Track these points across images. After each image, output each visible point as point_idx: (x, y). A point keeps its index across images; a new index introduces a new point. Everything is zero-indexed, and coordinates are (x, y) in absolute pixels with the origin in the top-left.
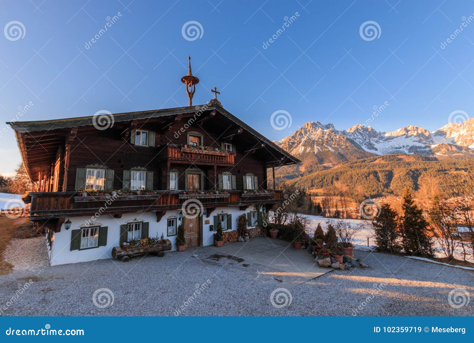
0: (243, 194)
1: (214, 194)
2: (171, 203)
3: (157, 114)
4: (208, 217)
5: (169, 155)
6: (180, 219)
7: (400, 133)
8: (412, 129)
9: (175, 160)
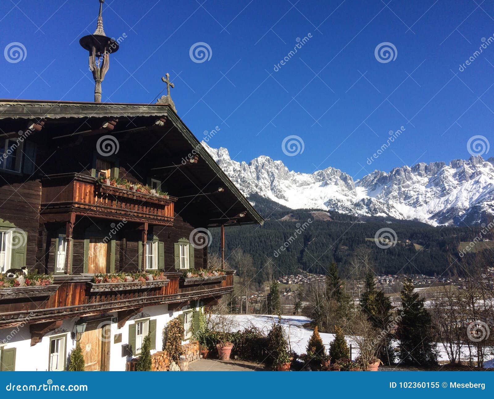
0: (186, 280)
1: (147, 280)
2: (73, 303)
3: (81, 111)
4: (119, 327)
5: (75, 198)
6: (73, 336)
7: (318, 177)
8: (333, 173)
9: (85, 208)
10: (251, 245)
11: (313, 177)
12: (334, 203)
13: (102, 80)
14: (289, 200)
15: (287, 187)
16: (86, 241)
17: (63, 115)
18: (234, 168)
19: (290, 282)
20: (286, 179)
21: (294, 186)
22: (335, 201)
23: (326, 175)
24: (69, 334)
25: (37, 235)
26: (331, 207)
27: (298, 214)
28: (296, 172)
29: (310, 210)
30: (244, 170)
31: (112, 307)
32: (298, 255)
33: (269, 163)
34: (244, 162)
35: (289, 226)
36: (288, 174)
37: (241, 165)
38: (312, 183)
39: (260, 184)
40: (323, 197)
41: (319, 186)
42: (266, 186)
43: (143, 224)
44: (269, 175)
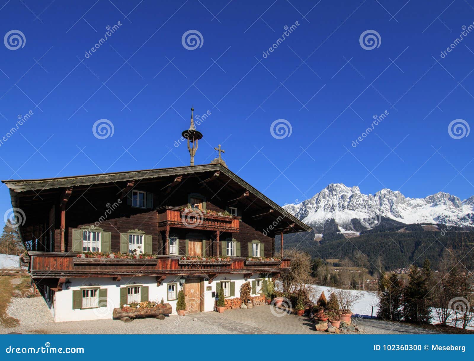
0: (248, 262)
1: (216, 260)
2: (171, 268)
3: (155, 174)
4: (210, 283)
5: (168, 218)
6: (181, 284)
7: (429, 200)
8: (443, 196)
9: (175, 223)
10: (374, 248)
11: (425, 201)
12: (442, 218)
13: (194, 155)
14: (404, 218)
15: (403, 209)
16: (187, 241)
17: (144, 177)
18: (363, 199)
19: (403, 273)
20: (402, 203)
21: (409, 208)
22: (442, 217)
23: (436, 198)
24: (178, 284)
25: (158, 237)
26: (439, 221)
27: (411, 227)
28: (411, 197)
29: (421, 224)
30: (370, 200)
31: (196, 272)
32: (410, 255)
33: (390, 193)
34: (371, 194)
35: (404, 236)
36: (404, 200)
37: (368, 197)
38: (424, 205)
39: (383, 208)
40: (433, 214)
41: (430, 207)
42: (387, 209)
43: (216, 231)
44: (389, 202)
